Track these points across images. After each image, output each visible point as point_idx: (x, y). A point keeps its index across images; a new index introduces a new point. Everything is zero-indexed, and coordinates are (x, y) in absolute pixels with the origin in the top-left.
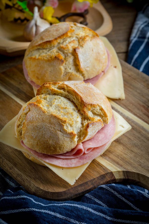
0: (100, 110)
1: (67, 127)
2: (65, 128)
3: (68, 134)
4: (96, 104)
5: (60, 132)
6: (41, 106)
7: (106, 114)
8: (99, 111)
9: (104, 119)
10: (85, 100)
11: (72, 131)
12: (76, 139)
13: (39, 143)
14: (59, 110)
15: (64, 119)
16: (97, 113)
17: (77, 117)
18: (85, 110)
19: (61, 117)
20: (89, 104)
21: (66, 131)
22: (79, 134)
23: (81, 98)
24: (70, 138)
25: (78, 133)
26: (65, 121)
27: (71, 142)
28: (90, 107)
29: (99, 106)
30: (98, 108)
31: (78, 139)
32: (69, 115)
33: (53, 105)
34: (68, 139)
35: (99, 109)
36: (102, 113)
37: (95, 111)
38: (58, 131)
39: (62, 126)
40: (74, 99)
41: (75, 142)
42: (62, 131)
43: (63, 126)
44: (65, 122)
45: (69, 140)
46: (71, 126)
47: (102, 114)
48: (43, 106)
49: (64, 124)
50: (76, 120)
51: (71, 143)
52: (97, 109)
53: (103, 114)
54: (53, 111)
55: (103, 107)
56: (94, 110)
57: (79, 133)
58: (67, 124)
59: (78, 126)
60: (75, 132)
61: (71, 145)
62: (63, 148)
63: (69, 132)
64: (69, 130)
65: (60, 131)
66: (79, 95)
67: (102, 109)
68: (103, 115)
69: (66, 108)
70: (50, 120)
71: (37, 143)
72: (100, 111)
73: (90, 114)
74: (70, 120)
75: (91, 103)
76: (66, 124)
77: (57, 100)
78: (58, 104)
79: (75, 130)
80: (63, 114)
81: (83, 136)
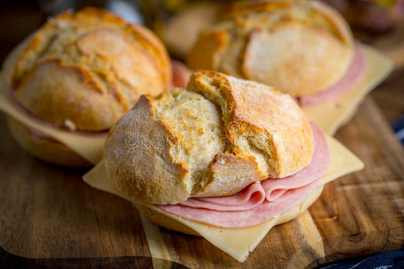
0: (266, 142)
1: (177, 151)
2: (172, 152)
3: (173, 165)
4: (262, 128)
5: (159, 158)
7: (276, 153)
8: (263, 142)
9: (271, 162)
10: (237, 113)
11: (182, 162)
12: (188, 182)
13: (120, 171)
14: (180, 119)
15: (175, 135)
16: (258, 146)
18: (233, 132)
20: (243, 122)
21: (172, 158)
22: (198, 175)
23: (235, 107)
24: (175, 175)
25: (198, 173)
26: (176, 138)
27: (176, 183)
28: (243, 128)
29: (268, 134)
30: (264, 137)
31: (195, 183)
32: (193, 132)
33: (177, 108)
34: (171, 176)
35: (264, 139)
36: (270, 149)
37: (255, 141)
38: (158, 154)
39: (167, 146)
41: (183, 187)
42: (164, 156)
43: (169, 147)
44: (174, 141)
45: (173, 178)
46: (186, 152)
47: (268, 150)
48: (159, 105)
50: (202, 145)
51: (176, 185)
52: (261, 139)
53: (272, 152)
55: (277, 139)
56: (253, 137)
57: (200, 171)
58: (179, 146)
59: (203, 159)
60: (190, 167)
61: (176, 190)
62: (159, 191)
63: (175, 161)
64: (178, 157)
65: (162, 156)
67: (271, 142)
68: (270, 154)
69: (195, 118)
70: (152, 132)
71: (118, 170)
72: (266, 145)
73: (241, 143)
74: (190, 141)
76: (177, 145)
77: (191, 101)
78: (188, 108)
79: (192, 164)
80: (182, 126)
81: (205, 180)
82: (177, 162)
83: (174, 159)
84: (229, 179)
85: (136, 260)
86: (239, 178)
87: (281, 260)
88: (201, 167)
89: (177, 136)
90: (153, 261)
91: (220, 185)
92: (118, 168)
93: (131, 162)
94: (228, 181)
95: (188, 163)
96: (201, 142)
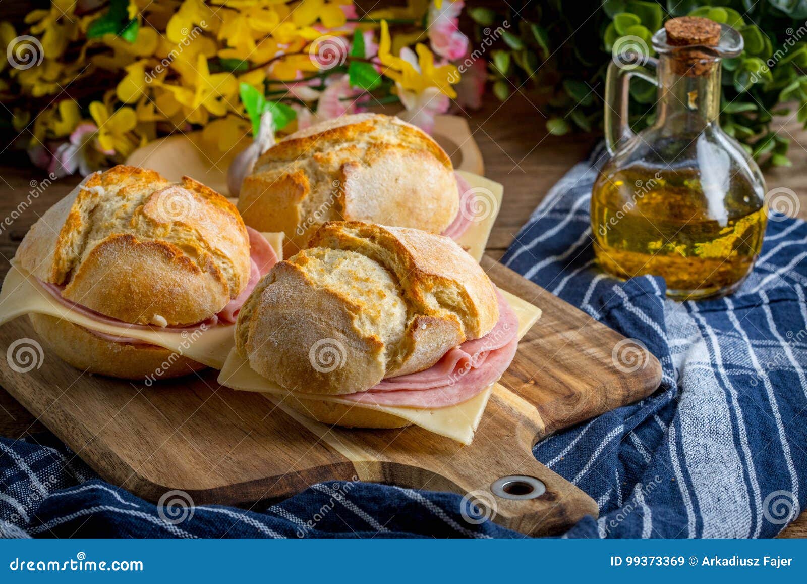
0: (458, 296)
1: (362, 323)
2: (356, 324)
3: (363, 340)
4: (450, 279)
5: (341, 335)
6: (303, 269)
7: (473, 307)
8: (455, 296)
9: (468, 320)
10: (419, 264)
11: (373, 334)
12: (382, 359)
13: (285, 360)
14: (348, 283)
15: (355, 303)
16: (450, 302)
17: (394, 305)
18: (419, 288)
19: (350, 298)
20: (429, 275)
21: (358, 332)
22: (392, 348)
23: (411, 258)
24: (366, 352)
25: (391, 346)
26: (358, 306)
27: (369, 363)
28: (430, 282)
29: (458, 286)
30: (454, 290)
31: (389, 359)
32: (372, 296)
33: (335, 271)
34: (362, 354)
35: (455, 293)
36: (465, 303)
37: (445, 297)
38: (338, 330)
39: (348, 319)
40: (394, 260)
41: (378, 365)
42: (347, 331)
43: (352, 318)
44: (357, 309)
45: (363, 357)
46: (373, 322)
47: (463, 306)
48: (309, 271)
49: (353, 315)
50: (388, 311)
51: (368, 365)
52: (452, 293)
53: (467, 307)
54: (332, 282)
55: (470, 290)
56: (442, 292)
57: (391, 343)
58: (363, 317)
59: (393, 328)
60: (382, 339)
61: (369, 372)
62: (347, 377)
63: (364, 335)
64: (367, 331)
65: (343, 332)
66: (407, 251)
67: (464, 295)
68: (466, 310)
69: (367, 280)
70: (320, 304)
71: (282, 360)
72: (460, 299)
73: (430, 302)
74: (373, 307)
76: (359, 315)
77: (347, 261)
78: (350, 269)
79: (383, 335)
80: (356, 291)
81: (402, 354)
82: (367, 336)
83: (362, 333)
84: (430, 346)
85: (333, 468)
86: (440, 344)
87: (506, 437)
88: (393, 338)
89: (357, 304)
90: (355, 466)
91: (419, 356)
92: (282, 358)
93: (302, 347)
94: (429, 351)
95: (378, 335)
96: (386, 307)
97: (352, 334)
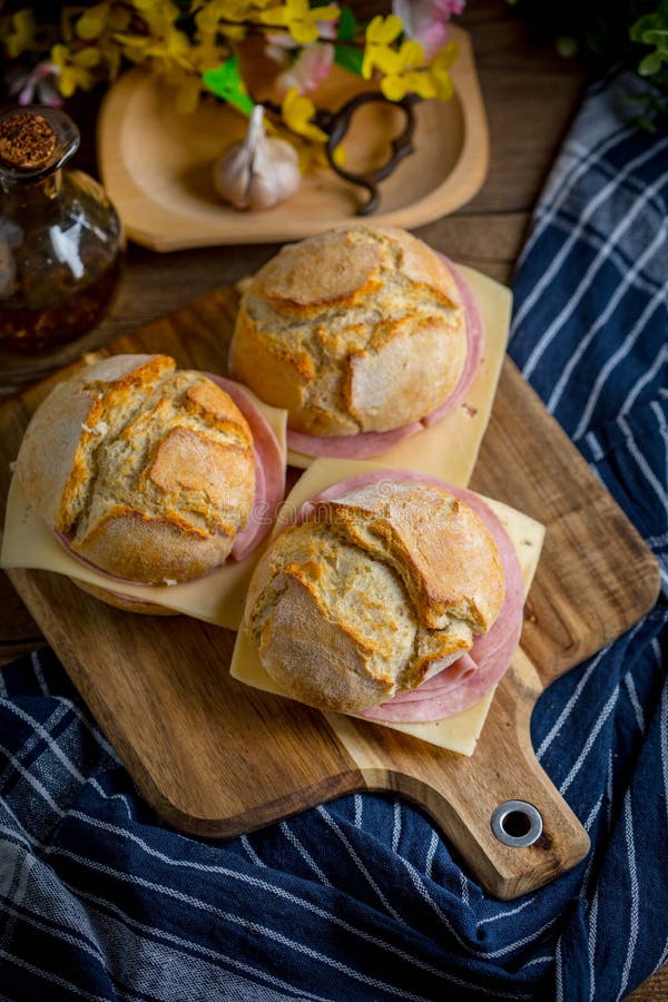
0: (468, 610)
1: (374, 664)
2: (368, 666)
3: (375, 680)
4: (461, 597)
5: (353, 674)
6: (315, 588)
7: (482, 618)
8: (464, 610)
9: (476, 628)
11: (384, 674)
12: (392, 692)
14: (360, 613)
15: (368, 645)
16: (459, 616)
17: (405, 634)
18: (430, 615)
19: (362, 637)
20: (441, 602)
21: (371, 673)
23: (423, 582)
24: (377, 689)
26: (371, 648)
28: (441, 607)
29: (469, 601)
30: (464, 606)
32: (385, 631)
33: (348, 594)
34: (373, 691)
35: (466, 608)
36: (473, 615)
37: (455, 613)
38: (350, 669)
39: (361, 660)
40: (406, 575)
42: (360, 671)
43: (364, 661)
44: (370, 652)
46: (385, 660)
47: (472, 618)
48: (322, 591)
49: (366, 658)
52: (462, 608)
53: (476, 619)
54: (344, 612)
55: (479, 603)
56: (454, 610)
58: (376, 657)
59: (404, 657)
60: (393, 675)
63: (376, 676)
64: (379, 671)
65: (356, 671)
66: (419, 572)
67: (473, 609)
68: (474, 621)
69: (379, 606)
70: (333, 640)
72: (469, 613)
73: (441, 621)
74: (386, 645)
75: (447, 596)
76: (372, 656)
77: (360, 576)
78: (362, 590)
79: (394, 671)
80: (368, 625)
82: (379, 677)
83: (373, 674)
85: (342, 777)
87: (506, 727)
88: (403, 668)
90: (362, 772)
93: (315, 678)
95: (389, 673)
97: (366, 675)
